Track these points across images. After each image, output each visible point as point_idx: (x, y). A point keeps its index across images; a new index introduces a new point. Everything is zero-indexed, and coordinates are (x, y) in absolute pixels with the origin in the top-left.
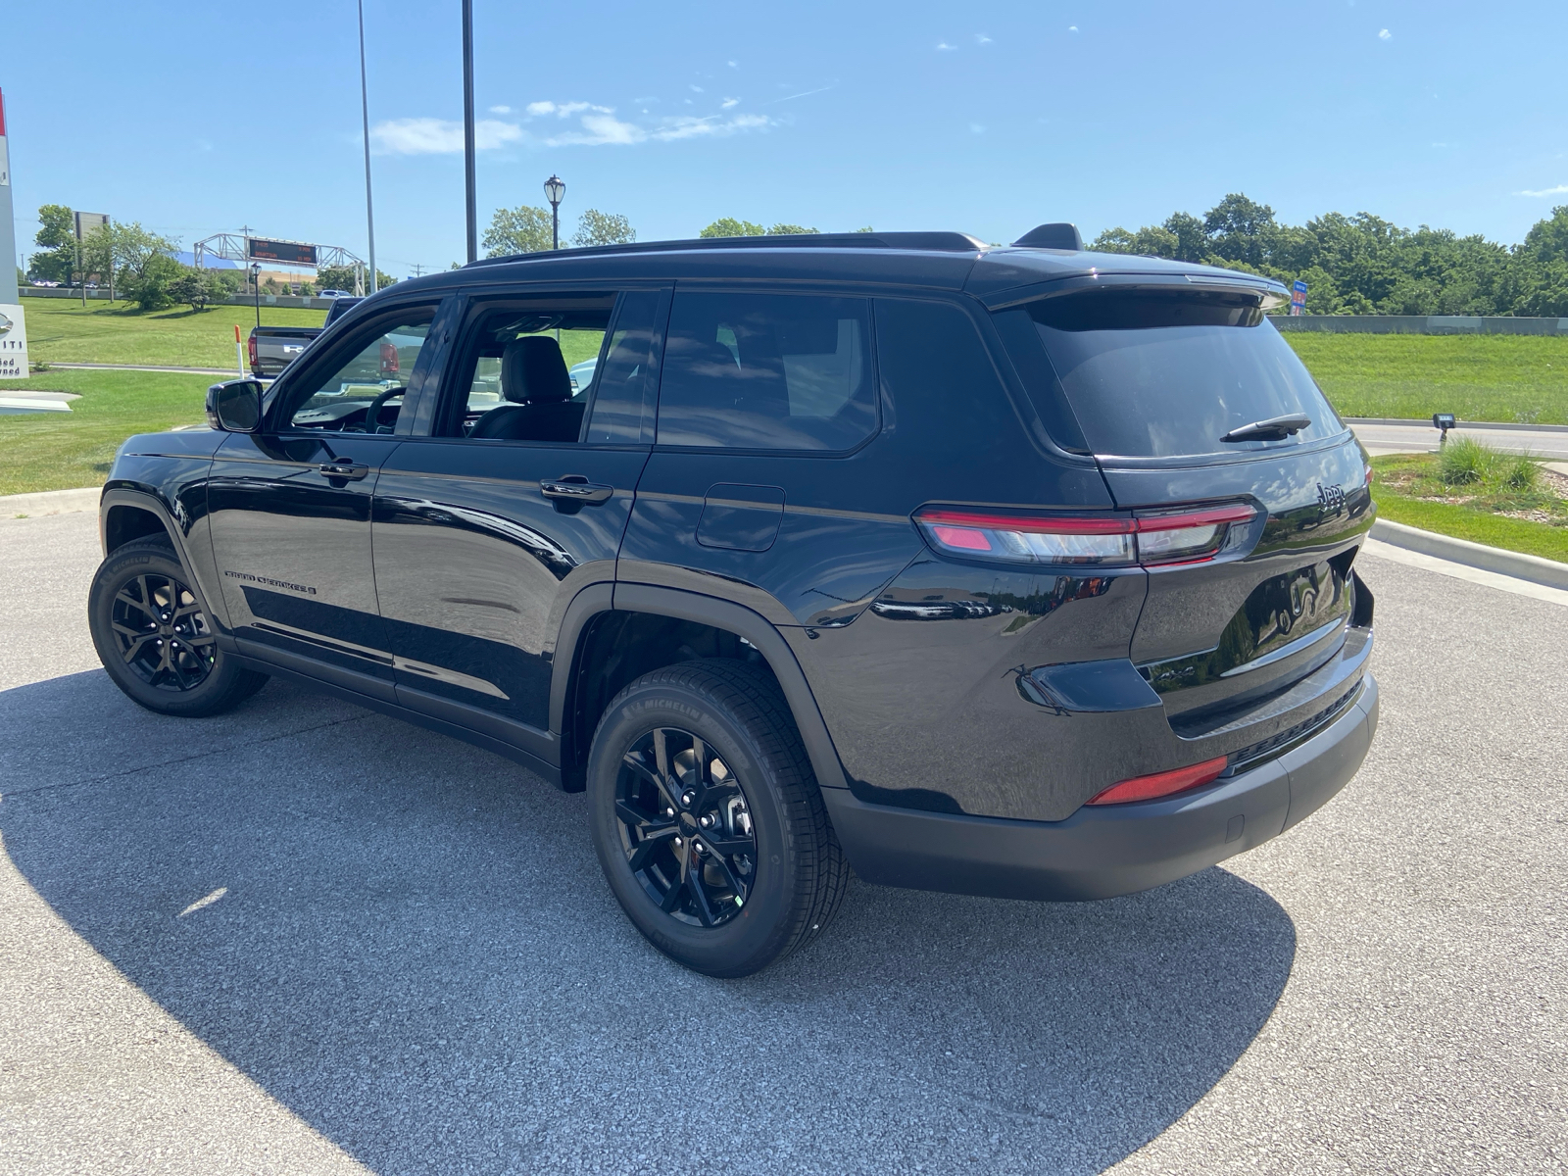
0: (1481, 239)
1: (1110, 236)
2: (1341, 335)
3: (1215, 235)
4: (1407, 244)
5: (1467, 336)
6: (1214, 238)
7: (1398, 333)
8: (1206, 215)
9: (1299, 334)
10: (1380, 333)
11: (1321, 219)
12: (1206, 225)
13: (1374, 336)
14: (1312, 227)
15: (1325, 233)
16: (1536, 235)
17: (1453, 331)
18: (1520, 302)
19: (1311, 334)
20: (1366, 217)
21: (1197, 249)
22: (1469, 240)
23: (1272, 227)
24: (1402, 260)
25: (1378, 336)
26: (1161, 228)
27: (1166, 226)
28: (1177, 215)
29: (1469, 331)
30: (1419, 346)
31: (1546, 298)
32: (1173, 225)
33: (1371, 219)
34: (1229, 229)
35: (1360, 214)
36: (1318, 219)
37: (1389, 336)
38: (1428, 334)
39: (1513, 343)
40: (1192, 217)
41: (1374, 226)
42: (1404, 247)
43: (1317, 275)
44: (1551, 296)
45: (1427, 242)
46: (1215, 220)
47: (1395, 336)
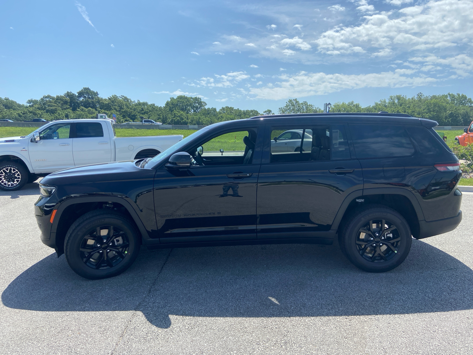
0: (154, 105)
1: (46, 97)
2: (139, 130)
3: (81, 99)
4: (136, 105)
5: (169, 130)
6: (81, 100)
7: (153, 129)
8: (78, 93)
9: (127, 129)
10: (149, 129)
11: (111, 97)
12: (78, 96)
13: (147, 130)
14: (109, 99)
15: (113, 100)
16: (167, 104)
17: (166, 129)
18: (168, 121)
19: (130, 129)
20: (124, 97)
21: (76, 103)
22: (151, 105)
23: (98, 98)
24: (136, 109)
25: (148, 130)
26: (63, 95)
27: (65, 95)
28: (68, 92)
29: (170, 129)
30: (159, 133)
31: (174, 120)
32: (67, 95)
33: (125, 97)
34: (85, 97)
35: (122, 96)
36: (110, 97)
37: (151, 130)
38: (160, 129)
39: (180, 131)
40: (73, 93)
41: (126, 99)
42: (136, 106)
43: (115, 112)
44: (175, 120)
45: (142, 105)
46: (81, 94)
47: (152, 130)
